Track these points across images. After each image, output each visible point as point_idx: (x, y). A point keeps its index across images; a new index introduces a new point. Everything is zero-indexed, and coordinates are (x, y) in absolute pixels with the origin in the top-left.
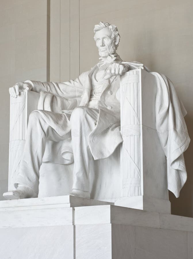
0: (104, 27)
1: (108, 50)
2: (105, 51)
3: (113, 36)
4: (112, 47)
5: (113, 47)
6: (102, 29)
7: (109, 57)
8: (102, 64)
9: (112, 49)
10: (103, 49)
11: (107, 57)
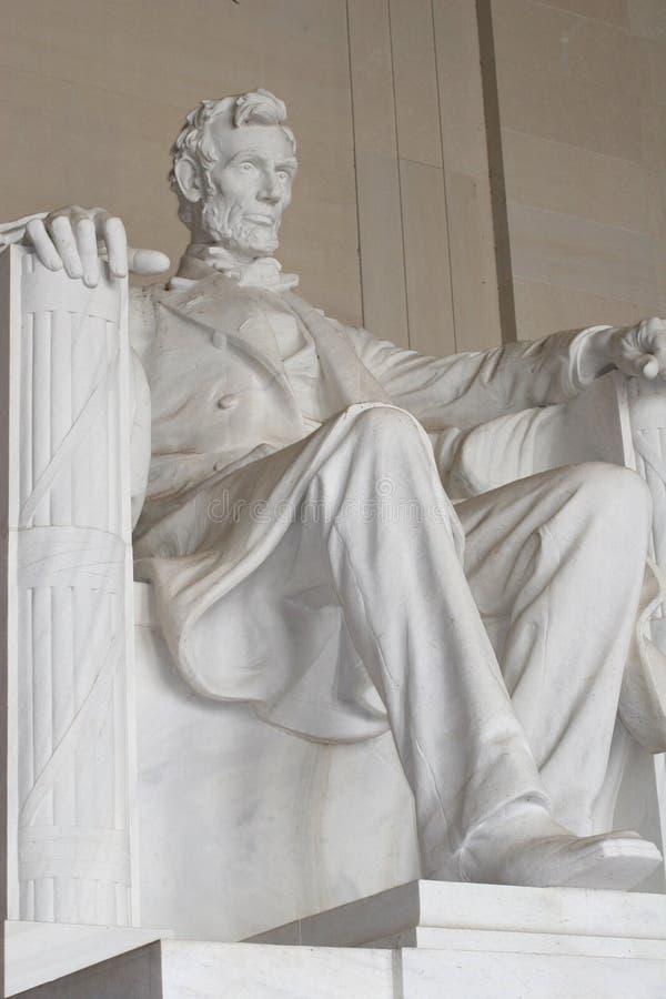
7: (270, 260)
10: (268, 216)
11: (256, 258)
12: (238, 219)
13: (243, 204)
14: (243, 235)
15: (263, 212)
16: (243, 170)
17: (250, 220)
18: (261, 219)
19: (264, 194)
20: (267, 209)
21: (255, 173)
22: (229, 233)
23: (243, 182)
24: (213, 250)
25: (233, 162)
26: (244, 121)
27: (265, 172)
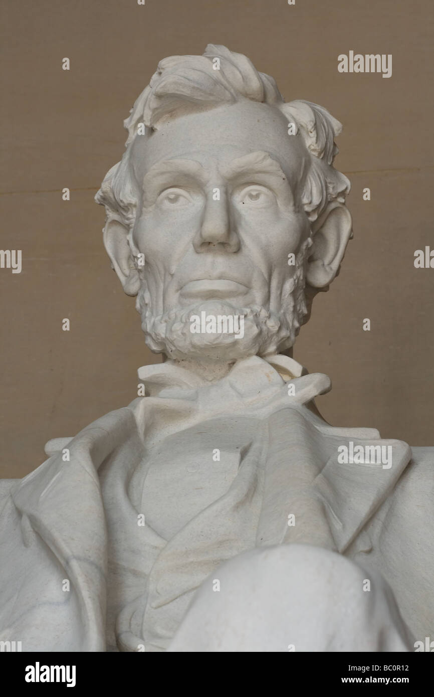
0: (246, 95)
1: (258, 295)
3: (312, 195)
4: (289, 286)
5: (294, 294)
6: (234, 101)
7: (255, 361)
8: (173, 414)
9: (288, 302)
10: (221, 277)
11: (233, 363)
12: (173, 298)
13: (174, 269)
16: (167, 205)
17: (191, 296)
18: (207, 287)
19: (198, 240)
20: (219, 263)
21: (197, 202)
23: (169, 228)
25: (149, 195)
26: (156, 117)
27: (206, 197)
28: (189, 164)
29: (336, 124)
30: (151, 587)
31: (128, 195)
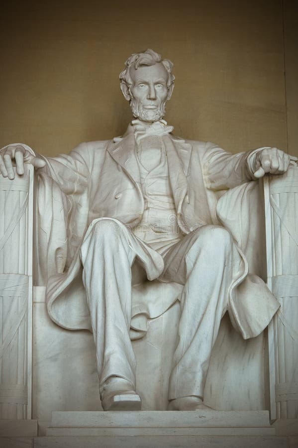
1: (159, 108)
2: (155, 110)
3: (169, 83)
4: (164, 104)
7: (158, 122)
9: (164, 108)
10: (153, 105)
11: (153, 122)
12: (141, 108)
13: (142, 102)
14: (143, 115)
15: (150, 104)
16: (140, 87)
17: (146, 109)
18: (150, 107)
19: (148, 98)
20: (153, 102)
21: (147, 87)
22: (138, 114)
23: (141, 92)
24: (134, 122)
25: (137, 84)
26: (138, 66)
27: (150, 87)
28: (147, 80)
29: (173, 64)
30: (146, 182)
31: (130, 81)
